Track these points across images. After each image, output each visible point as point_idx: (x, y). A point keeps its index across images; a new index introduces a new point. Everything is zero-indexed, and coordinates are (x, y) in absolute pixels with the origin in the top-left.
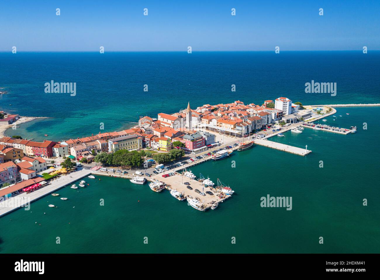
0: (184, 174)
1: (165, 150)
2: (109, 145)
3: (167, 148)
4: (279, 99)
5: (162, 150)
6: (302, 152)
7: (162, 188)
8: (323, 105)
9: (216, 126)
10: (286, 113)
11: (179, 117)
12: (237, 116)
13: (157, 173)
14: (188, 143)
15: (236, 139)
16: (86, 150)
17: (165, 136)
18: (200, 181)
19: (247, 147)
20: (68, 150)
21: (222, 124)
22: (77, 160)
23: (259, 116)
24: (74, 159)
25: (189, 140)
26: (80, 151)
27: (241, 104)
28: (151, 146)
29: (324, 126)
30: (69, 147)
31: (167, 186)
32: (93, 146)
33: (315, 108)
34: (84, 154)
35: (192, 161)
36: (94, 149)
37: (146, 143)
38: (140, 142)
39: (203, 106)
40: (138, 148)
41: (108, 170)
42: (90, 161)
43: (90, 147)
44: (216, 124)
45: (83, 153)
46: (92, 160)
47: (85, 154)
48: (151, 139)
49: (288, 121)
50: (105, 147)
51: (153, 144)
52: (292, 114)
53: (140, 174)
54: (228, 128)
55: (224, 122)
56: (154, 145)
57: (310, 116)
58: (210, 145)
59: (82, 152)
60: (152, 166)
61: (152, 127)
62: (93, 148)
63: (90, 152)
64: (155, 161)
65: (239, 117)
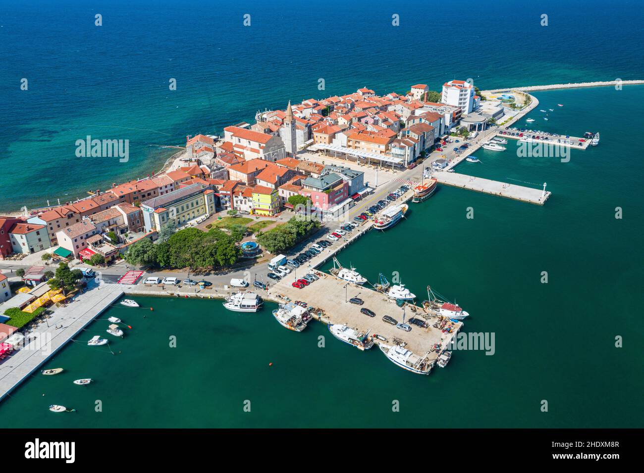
0: (337, 274)
1: (267, 213)
2: (146, 215)
3: (271, 209)
4: (450, 83)
5: (261, 214)
6: (537, 196)
7: (307, 320)
8: (508, 89)
9: (345, 147)
10: (464, 111)
11: (267, 131)
12: (380, 122)
13: (278, 278)
14: (317, 197)
15: (395, 174)
16: (93, 232)
17: (258, 180)
18: (381, 291)
19: (428, 193)
20: (49, 234)
21: (359, 143)
22: (77, 258)
23: (428, 122)
24: (70, 257)
25: (319, 189)
26: (82, 238)
27: (370, 95)
28: (235, 206)
29: (537, 133)
30: (52, 229)
31: (316, 313)
32: (109, 222)
33: (500, 95)
34: (93, 244)
35: (336, 238)
36: (111, 227)
37: (222, 201)
38: (211, 201)
39: (303, 103)
40: (206, 213)
41: (163, 282)
42: (110, 258)
43: (102, 225)
44: (345, 143)
45: (88, 241)
46: (115, 256)
47: (96, 244)
48: (233, 193)
49: (473, 128)
50: (135, 219)
51: (239, 202)
52: (473, 111)
53: (242, 286)
54: (374, 151)
55: (364, 140)
56: (241, 203)
57: (502, 114)
58: (356, 194)
59: (86, 238)
60: (258, 258)
61: (221, 161)
62: (110, 225)
63: (105, 236)
64: (258, 246)
65: (384, 126)
